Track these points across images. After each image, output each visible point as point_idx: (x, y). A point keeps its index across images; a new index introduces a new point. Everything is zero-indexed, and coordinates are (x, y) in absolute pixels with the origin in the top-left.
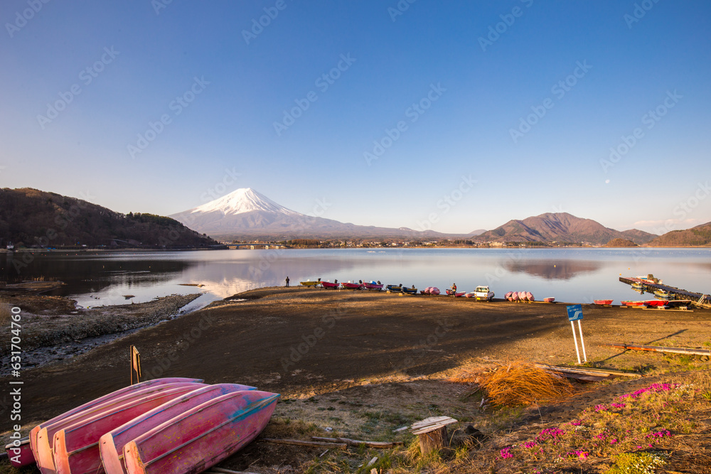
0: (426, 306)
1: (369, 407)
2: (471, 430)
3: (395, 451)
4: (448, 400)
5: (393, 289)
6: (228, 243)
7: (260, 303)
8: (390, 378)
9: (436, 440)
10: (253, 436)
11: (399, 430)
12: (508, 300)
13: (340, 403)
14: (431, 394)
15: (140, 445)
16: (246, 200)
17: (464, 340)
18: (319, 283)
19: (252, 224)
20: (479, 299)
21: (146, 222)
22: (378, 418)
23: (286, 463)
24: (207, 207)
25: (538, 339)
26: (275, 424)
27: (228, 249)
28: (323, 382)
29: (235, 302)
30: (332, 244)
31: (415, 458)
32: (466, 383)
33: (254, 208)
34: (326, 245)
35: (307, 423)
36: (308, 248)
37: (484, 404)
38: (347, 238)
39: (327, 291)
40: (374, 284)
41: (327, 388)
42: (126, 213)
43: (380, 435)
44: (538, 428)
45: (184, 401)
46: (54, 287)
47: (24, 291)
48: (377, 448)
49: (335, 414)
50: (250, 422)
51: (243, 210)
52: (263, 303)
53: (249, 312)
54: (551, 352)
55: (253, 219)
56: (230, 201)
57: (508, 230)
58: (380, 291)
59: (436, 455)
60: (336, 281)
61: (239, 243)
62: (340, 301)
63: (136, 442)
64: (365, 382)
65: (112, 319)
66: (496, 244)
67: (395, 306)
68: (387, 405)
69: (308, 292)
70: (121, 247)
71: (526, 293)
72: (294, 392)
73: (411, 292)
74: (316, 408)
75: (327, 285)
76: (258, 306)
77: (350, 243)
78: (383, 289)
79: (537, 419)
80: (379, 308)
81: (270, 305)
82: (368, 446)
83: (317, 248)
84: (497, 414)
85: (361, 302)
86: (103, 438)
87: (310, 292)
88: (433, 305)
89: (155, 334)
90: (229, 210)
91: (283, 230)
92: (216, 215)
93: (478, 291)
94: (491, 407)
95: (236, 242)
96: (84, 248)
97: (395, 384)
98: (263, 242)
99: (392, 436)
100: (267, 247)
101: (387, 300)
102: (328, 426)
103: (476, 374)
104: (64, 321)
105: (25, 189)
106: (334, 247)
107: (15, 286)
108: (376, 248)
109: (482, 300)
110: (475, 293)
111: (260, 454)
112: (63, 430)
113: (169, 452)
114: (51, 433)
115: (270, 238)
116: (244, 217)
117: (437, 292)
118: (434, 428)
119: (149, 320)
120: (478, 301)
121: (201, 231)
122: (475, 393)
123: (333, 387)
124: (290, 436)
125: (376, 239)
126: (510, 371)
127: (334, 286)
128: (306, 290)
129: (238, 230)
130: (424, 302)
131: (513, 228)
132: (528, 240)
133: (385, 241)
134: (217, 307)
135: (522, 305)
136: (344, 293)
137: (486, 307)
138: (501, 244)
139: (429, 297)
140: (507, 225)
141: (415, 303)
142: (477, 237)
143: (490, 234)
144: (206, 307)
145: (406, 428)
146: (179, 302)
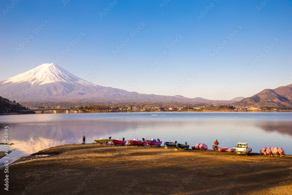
5: (169, 145)
6: (34, 108)
12: (263, 154)
16: (50, 73)
18: (110, 141)
19: (54, 93)
20: (239, 153)
24: (17, 78)
25: (289, 186)
27: (34, 113)
30: (120, 109)
33: (57, 80)
34: (116, 110)
36: (101, 112)
38: (133, 104)
39: (116, 148)
40: (154, 141)
51: (48, 81)
52: (63, 158)
53: (51, 166)
55: (56, 89)
56: (36, 74)
57: (262, 97)
58: (159, 147)
60: (124, 139)
61: (43, 108)
62: (127, 155)
66: (253, 108)
67: (172, 159)
69: (101, 148)
71: (277, 148)
73: (184, 148)
75: (116, 142)
76: (59, 160)
77: (135, 108)
80: (160, 161)
81: (69, 159)
83: (109, 112)
85: (144, 156)
87: (103, 148)
88: (202, 158)
90: (35, 81)
91: (81, 97)
92: (25, 85)
93: (238, 147)
95: (41, 107)
98: (64, 107)
100: (67, 111)
101: (165, 154)
106: (122, 111)
108: (156, 112)
109: (242, 154)
110: (236, 148)
115: (69, 104)
116: (48, 88)
117: (206, 147)
120: (239, 155)
121: (11, 98)
125: (156, 104)
127: (122, 143)
128: (99, 147)
129: (44, 98)
130: (195, 156)
131: (266, 96)
132: (279, 105)
133: (164, 106)
134: (24, 162)
135: (275, 158)
136: (130, 149)
137: (245, 160)
138: (257, 109)
139: (199, 152)
140: (261, 93)
141: (188, 156)
142: (237, 103)
143: (248, 101)
144: (14, 163)
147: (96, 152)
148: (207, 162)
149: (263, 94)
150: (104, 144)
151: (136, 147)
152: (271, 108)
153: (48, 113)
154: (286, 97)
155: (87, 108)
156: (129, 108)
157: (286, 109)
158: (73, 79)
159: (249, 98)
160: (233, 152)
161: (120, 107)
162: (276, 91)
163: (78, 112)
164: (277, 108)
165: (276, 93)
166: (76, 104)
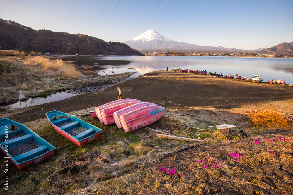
0: (226, 82)
1: (198, 117)
2: (241, 131)
3: (208, 133)
4: (231, 120)
5: (211, 74)
6: (144, 53)
7: (157, 76)
8: (207, 108)
9: (226, 132)
10: (157, 120)
11: (209, 127)
12: (270, 83)
13: (187, 114)
14: (224, 116)
15: (125, 117)
16: (151, 35)
17: (243, 98)
18: (180, 70)
19: (153, 45)
20: (254, 81)
21: (116, 45)
22: (201, 121)
23: (168, 130)
24: (136, 39)
25: (283, 102)
26: (164, 117)
27: (144, 55)
28: (181, 106)
29: (148, 76)
30: (186, 54)
31: (216, 136)
32: (241, 115)
33: (154, 38)
34: (183, 54)
35: (175, 119)
36: (175, 55)
37: (248, 124)
38: (193, 51)
39: (183, 73)
40: (203, 71)
41: (182, 109)
42: (109, 42)
43: (202, 127)
44: (275, 136)
45: (136, 106)
46: (91, 68)
47: (83, 69)
48: (201, 131)
49: (185, 118)
50: (156, 115)
51: (150, 39)
52: (158, 77)
53: (153, 79)
54: (289, 108)
55: (154, 43)
56: (145, 36)
57: (278, 48)
58: (206, 74)
59: (225, 137)
60: (187, 69)
61: (148, 53)
62: (188, 78)
63: (123, 116)
64: (197, 108)
65: (109, 79)
66: (270, 55)
67: (212, 81)
68: (204, 117)
69: (175, 73)
70: (109, 55)
71: (281, 80)
72: (170, 108)
74: (178, 115)
75: (183, 71)
76: (156, 77)
77: (194, 54)
78: (207, 74)
79: (275, 133)
80: (205, 82)
81: (161, 77)
82: (197, 130)
83: (179, 55)
84: (254, 128)
85: (197, 79)
86: (114, 113)
87: (176, 73)
88: (230, 82)
89: (123, 85)
90: (145, 39)
91: (166, 48)
92: (140, 42)
93: (254, 78)
94: (252, 125)
95: (147, 53)
96: (97, 55)
97: (209, 111)
98: (158, 53)
99: (206, 128)
100: (159, 55)
101: (209, 79)
102: (183, 121)
103: (247, 112)
104: (96, 79)
105: (78, 34)
106: (187, 55)
107: (81, 67)
108: (206, 56)
109: (256, 82)
110: (253, 78)
111: (159, 126)
112: (103, 110)
113: (133, 120)
114: (100, 110)
115: (160, 51)
116: (150, 42)
117: (233, 77)
118: (226, 128)
119: (120, 80)
120: (253, 82)
121: (134, 48)
122: (246, 119)
123: (184, 108)
124: (169, 122)
125: (206, 52)
126: (264, 113)
127: (186, 72)
128: (174, 73)
129: (148, 48)
130: (226, 81)
131: (282, 47)
132: (290, 54)
133: (210, 53)
134: (142, 77)
135: (277, 86)
136: (190, 75)
137: (257, 85)
138: (272, 56)
139: (229, 79)
140: (279, 45)
141: (221, 81)
142: (259, 52)
143: (267, 50)
144: (138, 77)
145: (212, 126)
146: (129, 74)
147: (173, 75)
148: (233, 84)
149: (280, 46)
151: (193, 74)
152: (284, 55)
153: (150, 55)
155: (168, 53)
156: (191, 54)
158: (163, 38)
159: (269, 48)
160: (250, 80)
161: (186, 53)
162: (291, 44)
163: (164, 55)
164: (288, 56)
165: (291, 46)
166: (163, 51)
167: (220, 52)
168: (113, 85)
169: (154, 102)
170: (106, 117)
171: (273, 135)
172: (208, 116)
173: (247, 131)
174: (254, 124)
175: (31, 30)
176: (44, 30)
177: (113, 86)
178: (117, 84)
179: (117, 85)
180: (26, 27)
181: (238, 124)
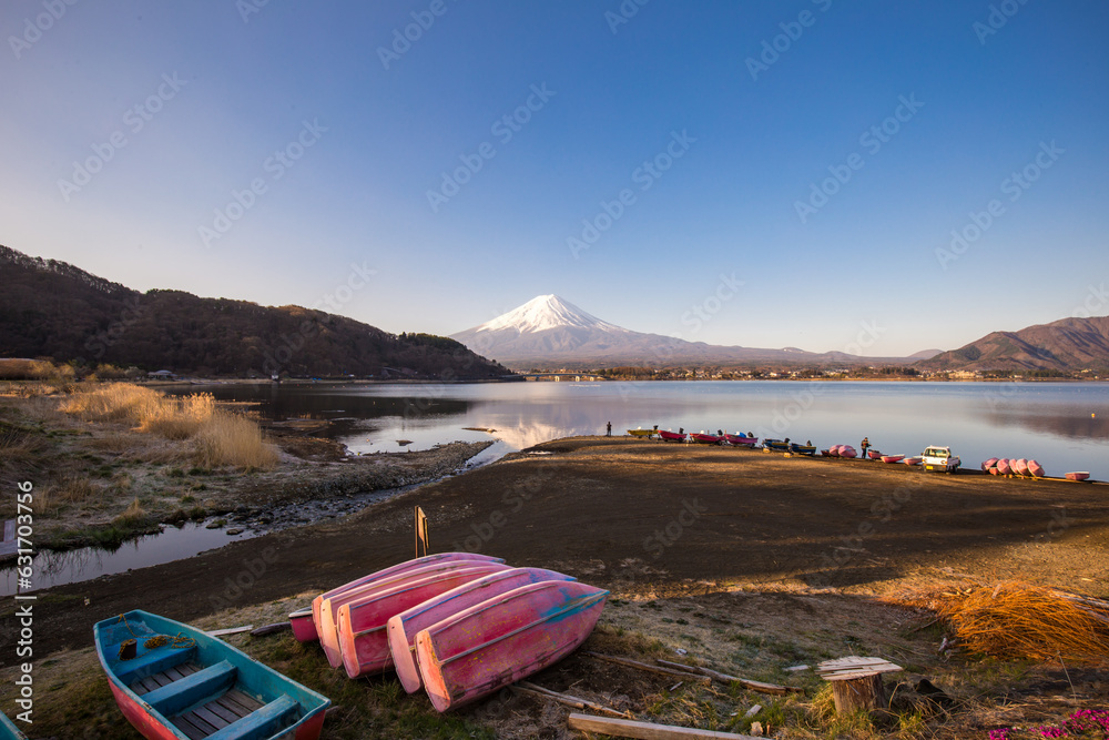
0: (832, 475)
1: (742, 626)
2: (925, 687)
3: (790, 701)
4: (877, 632)
5: (772, 444)
6: (524, 372)
7: (570, 458)
8: (773, 586)
9: (863, 694)
10: (573, 646)
11: (793, 669)
12: (988, 472)
13: (695, 615)
14: (847, 619)
15: (435, 636)
16: (548, 312)
17: (903, 535)
18: (656, 432)
19: (556, 346)
20: (931, 468)
21: (422, 344)
22: (757, 646)
23: (620, 692)
24: (493, 324)
25: (1055, 545)
26: (602, 632)
27: (525, 380)
28: (668, 581)
29: (537, 456)
30: (673, 374)
31: (826, 717)
32: (912, 608)
33: (559, 323)
34: (664, 375)
35: (648, 638)
36: (637, 380)
37: (946, 648)
38: (697, 366)
39: (667, 445)
40: (742, 437)
41: (675, 591)
42: (398, 333)
43: (763, 671)
44: (1066, 705)
45: (484, 586)
46: (321, 427)
47: (290, 431)
48: (760, 691)
49: (689, 630)
50: (570, 626)
51: (545, 326)
52: (575, 459)
53: (557, 470)
54: (1085, 572)
55: (558, 339)
56: (527, 314)
57: (985, 349)
58: (752, 448)
59: (862, 717)
60: (681, 430)
61: (539, 373)
62: (689, 461)
63: (430, 632)
64: (735, 588)
65: (386, 471)
66: (962, 374)
67: (779, 473)
68: (771, 627)
69: (639, 446)
70: (394, 378)
71: (1026, 462)
72: (625, 590)
73: (807, 452)
74: (659, 617)
75: (667, 436)
76: (569, 462)
77: (701, 373)
78: (757, 445)
79: (1062, 688)
80: (752, 474)
81: (585, 462)
82: (744, 686)
83: (651, 379)
84: (974, 667)
85: (722, 464)
86: (391, 620)
87: (643, 445)
88: (845, 475)
89: (438, 493)
90: (526, 326)
91: (601, 353)
92: (510, 333)
93: (928, 455)
94: (962, 654)
95: (536, 371)
96: (351, 378)
97: (782, 595)
98: (573, 370)
99: (781, 677)
100: (578, 378)
101: (765, 463)
102: (681, 648)
103: (931, 596)
104: (335, 470)
105: (289, 307)
106: (677, 379)
107: (281, 424)
108: (744, 381)
109: (937, 471)
110: (924, 457)
111: (583, 673)
112: (348, 604)
113: (469, 651)
114: (335, 606)
115: (581, 365)
116: (546, 336)
117: (853, 453)
118: (858, 674)
119: (430, 474)
120: (929, 471)
121: (489, 354)
122: (930, 626)
123: (683, 589)
124: (625, 654)
125: (743, 366)
126: (998, 596)
128: (635, 442)
129: (539, 354)
130: (828, 470)
131: (996, 347)
132: (1031, 368)
133: (759, 370)
134: (513, 461)
135: (1018, 483)
136: (694, 449)
137: (945, 483)
138: (972, 375)
139: (837, 461)
140: (984, 341)
141: (813, 469)
142: (924, 363)
143: (950, 357)
144: (499, 461)
145: (805, 667)
146: (464, 451)
147: (630, 451)
148: (857, 483)
149: (989, 342)
150: (645, 438)
151: (707, 445)
152: (1009, 373)
153: (545, 380)
154: (1047, 348)
155: (611, 372)
156: (689, 373)
157: (1048, 376)
158: (588, 320)
159: (954, 351)
160: (916, 465)
161: (673, 371)
162: (1021, 337)
163: (595, 380)
164: (1023, 374)
165: (1021, 341)
166: (593, 366)
167: (792, 366)
168: (399, 495)
169: (561, 563)
170: (358, 640)
171: (1060, 699)
172: (782, 619)
173: (951, 684)
174: (971, 646)
175: (121, 292)
176: (170, 291)
177: (398, 497)
178: (415, 490)
179: (414, 495)
180: (105, 281)
181: (908, 652)
